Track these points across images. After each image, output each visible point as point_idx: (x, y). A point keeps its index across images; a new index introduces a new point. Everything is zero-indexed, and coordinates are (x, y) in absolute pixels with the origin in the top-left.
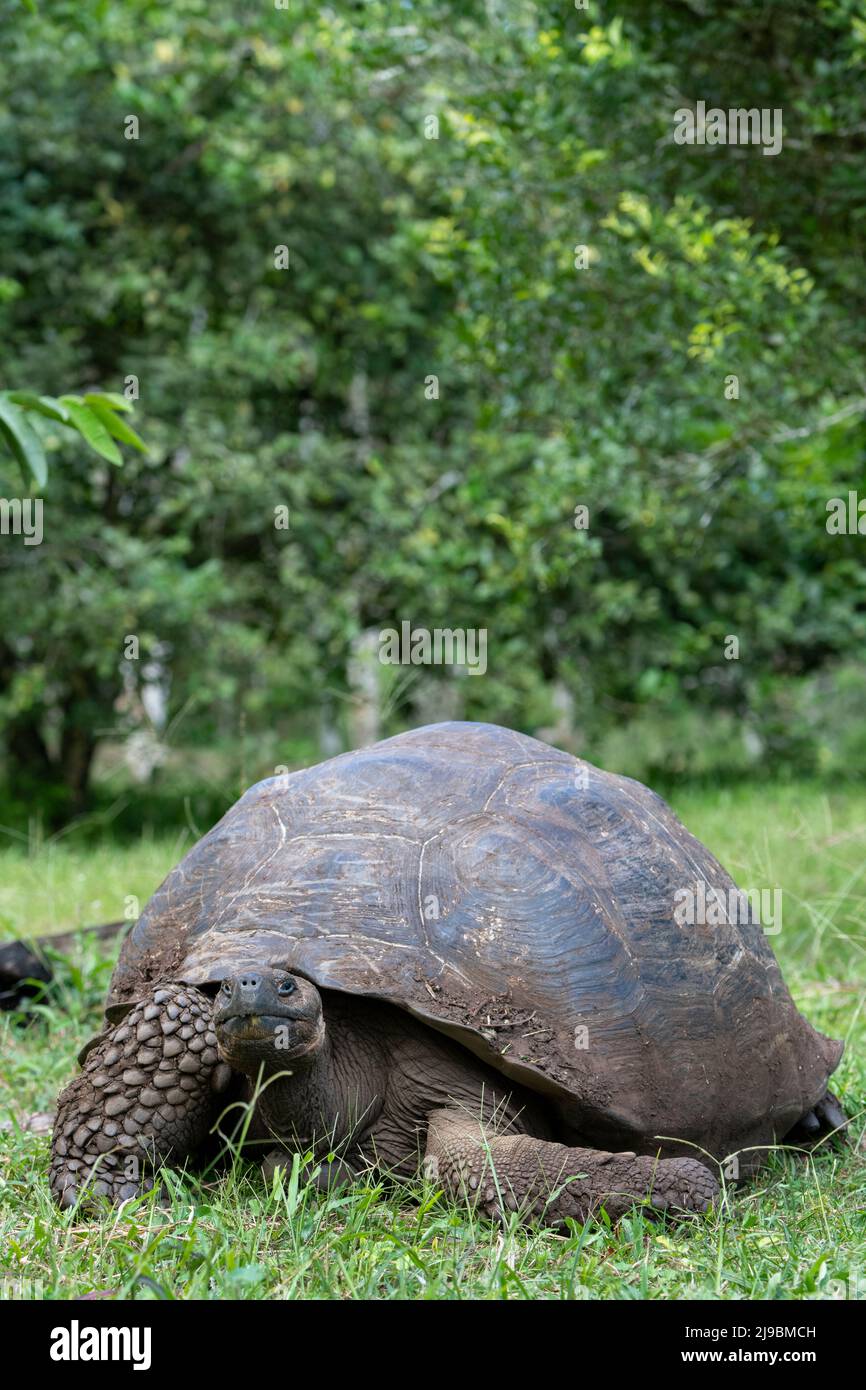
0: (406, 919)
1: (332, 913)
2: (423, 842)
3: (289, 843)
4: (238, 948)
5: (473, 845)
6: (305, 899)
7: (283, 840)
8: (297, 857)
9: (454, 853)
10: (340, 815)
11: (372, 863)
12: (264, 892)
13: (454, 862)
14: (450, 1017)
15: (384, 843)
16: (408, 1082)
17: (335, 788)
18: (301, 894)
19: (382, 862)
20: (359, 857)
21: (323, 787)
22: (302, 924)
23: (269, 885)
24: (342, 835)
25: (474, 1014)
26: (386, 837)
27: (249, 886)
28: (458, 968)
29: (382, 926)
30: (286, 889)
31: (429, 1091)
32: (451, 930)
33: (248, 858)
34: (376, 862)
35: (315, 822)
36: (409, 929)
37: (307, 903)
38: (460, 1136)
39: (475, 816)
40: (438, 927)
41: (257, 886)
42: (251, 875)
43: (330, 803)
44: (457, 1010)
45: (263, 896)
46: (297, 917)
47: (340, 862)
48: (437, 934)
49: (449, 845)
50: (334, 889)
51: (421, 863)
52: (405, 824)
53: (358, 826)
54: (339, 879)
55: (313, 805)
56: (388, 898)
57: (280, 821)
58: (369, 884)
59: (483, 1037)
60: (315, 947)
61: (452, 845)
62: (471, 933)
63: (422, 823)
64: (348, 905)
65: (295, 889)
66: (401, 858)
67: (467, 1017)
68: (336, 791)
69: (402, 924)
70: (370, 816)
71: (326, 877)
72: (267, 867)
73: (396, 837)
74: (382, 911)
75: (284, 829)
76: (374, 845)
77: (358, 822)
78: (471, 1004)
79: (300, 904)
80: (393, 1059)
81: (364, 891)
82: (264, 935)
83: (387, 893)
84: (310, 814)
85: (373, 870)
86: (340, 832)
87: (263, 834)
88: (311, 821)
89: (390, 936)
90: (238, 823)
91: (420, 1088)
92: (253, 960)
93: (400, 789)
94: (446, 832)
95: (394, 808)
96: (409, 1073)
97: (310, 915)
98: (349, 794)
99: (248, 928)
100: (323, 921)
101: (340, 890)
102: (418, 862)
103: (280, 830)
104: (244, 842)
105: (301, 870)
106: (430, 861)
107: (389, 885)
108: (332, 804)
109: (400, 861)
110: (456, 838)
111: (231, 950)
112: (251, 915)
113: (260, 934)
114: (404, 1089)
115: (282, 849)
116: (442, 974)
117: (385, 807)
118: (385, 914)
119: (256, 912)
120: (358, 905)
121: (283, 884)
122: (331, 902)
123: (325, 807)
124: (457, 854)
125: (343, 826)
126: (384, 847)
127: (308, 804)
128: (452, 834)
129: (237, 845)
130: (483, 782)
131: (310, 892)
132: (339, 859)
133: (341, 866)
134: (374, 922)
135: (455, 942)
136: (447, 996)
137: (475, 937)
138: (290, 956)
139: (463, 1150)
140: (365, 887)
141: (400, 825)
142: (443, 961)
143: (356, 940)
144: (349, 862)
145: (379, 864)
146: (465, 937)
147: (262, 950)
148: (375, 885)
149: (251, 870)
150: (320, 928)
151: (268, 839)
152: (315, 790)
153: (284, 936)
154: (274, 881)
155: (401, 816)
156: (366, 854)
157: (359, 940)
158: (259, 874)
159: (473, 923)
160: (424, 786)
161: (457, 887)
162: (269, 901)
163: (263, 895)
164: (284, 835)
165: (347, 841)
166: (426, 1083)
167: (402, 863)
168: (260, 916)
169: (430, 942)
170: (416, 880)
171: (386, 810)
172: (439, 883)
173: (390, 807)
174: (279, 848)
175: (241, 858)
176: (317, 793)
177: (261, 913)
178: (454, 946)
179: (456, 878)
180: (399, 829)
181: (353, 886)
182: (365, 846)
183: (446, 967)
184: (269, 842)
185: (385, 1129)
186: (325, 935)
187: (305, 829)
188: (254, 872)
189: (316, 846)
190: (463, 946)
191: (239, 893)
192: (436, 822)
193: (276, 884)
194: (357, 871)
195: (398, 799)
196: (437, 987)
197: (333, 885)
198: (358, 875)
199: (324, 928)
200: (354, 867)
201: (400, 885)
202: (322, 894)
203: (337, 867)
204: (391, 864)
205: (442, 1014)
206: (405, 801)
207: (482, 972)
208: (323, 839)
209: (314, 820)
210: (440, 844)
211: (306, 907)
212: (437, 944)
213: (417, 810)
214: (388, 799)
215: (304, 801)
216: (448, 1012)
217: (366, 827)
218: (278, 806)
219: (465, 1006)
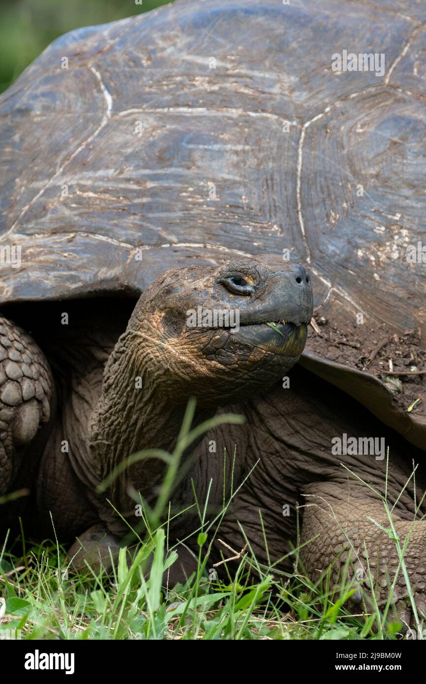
0: (280, 226)
1: (180, 214)
2: (302, 124)
3: (116, 117)
4: (53, 257)
5: (372, 129)
6: (140, 194)
7: (109, 113)
8: (129, 137)
9: (345, 139)
10: (188, 82)
11: (234, 148)
12: (82, 182)
13: (345, 152)
14: (340, 359)
15: (248, 122)
16: (277, 445)
17: (179, 45)
18: (135, 187)
19: (247, 148)
20: (216, 141)
21: (161, 44)
22: (140, 228)
23: (90, 174)
24: (190, 110)
25: (371, 357)
26: (252, 114)
27: (63, 174)
28: (350, 295)
29: (247, 234)
30: (115, 180)
31: (307, 458)
32: (341, 243)
33: (58, 135)
34: (239, 148)
35: (153, 90)
36: (284, 239)
37: (145, 200)
38: (351, 517)
39: (373, 90)
40: (323, 239)
41: (75, 173)
42: (65, 159)
43: (174, 66)
44: (349, 351)
45: (83, 188)
46: (132, 217)
47: (191, 146)
48: (321, 247)
49: (338, 129)
50: (181, 182)
51: (300, 151)
52: (278, 97)
53: (212, 97)
54: (189, 168)
55: (149, 67)
56: (256, 197)
57: (103, 87)
58: (230, 177)
59: (385, 389)
60: (159, 259)
61: (342, 128)
62: (368, 249)
63: (300, 97)
64: (201, 204)
65: (128, 180)
66: (274, 144)
67: (363, 360)
68: (180, 50)
69: (275, 232)
70: (230, 85)
71: (171, 166)
72: (88, 149)
73: (265, 114)
74: (248, 214)
75: (109, 98)
76: (236, 125)
77: (212, 92)
78: (367, 343)
79: (136, 201)
80: (258, 413)
81: (223, 186)
82: (87, 240)
83: (255, 190)
84: (145, 79)
85: (235, 158)
86: (189, 106)
87: (79, 104)
88: (147, 89)
89: (258, 248)
90: (43, 89)
91: (294, 453)
92: (73, 273)
93: (270, 50)
94: (334, 110)
95: (262, 75)
96: (282, 434)
97: (150, 215)
98: (198, 54)
99: (64, 231)
100: (168, 225)
101: (192, 185)
102: (296, 150)
103: (104, 100)
104: (53, 114)
105: (134, 155)
106: (312, 149)
107: (258, 180)
108: (175, 66)
109: (272, 149)
110: (348, 119)
111: (42, 258)
112: (67, 212)
113: (81, 238)
114: (272, 454)
115: (107, 126)
116: (329, 302)
117: (250, 73)
118: (252, 218)
119: (74, 209)
120: (215, 203)
121: (111, 172)
122: (177, 200)
123: (166, 70)
124: (349, 141)
125: (191, 98)
126: (249, 127)
127: (142, 66)
128: (343, 114)
129: (44, 118)
130: (382, 42)
131: (150, 185)
132: (188, 143)
133: (191, 150)
134: (237, 228)
135: (346, 260)
136: (335, 331)
137: (374, 253)
138: (124, 270)
139: (355, 536)
140: (225, 180)
141: (271, 99)
142: (329, 285)
143: (212, 251)
144: (201, 147)
145: (244, 151)
146: (360, 253)
147: (85, 260)
148: (237, 178)
149: (64, 153)
150: (164, 234)
151: (88, 111)
152: (151, 47)
153: (115, 242)
154: (99, 169)
155: (271, 86)
156: (226, 136)
157: (217, 252)
158: (75, 159)
159: (370, 234)
160: (300, 47)
161: (349, 185)
162: (91, 194)
163: (84, 186)
164: (110, 107)
165: (198, 118)
166: (303, 448)
167: (275, 150)
168: (80, 215)
169: (312, 258)
170: (294, 174)
171: (251, 78)
172: (326, 178)
173: (256, 73)
174: (104, 123)
175: (50, 135)
176: (153, 52)
177: (82, 210)
178: (345, 264)
179: (350, 175)
180: (269, 104)
181: (208, 179)
182: (222, 125)
183: (334, 293)
184: (90, 114)
185: (245, 508)
186: (171, 243)
187: (139, 99)
188: (69, 155)
189: (155, 123)
190: (357, 266)
191: (49, 183)
192: (320, 96)
193: (101, 173)
194: (213, 158)
195: (267, 63)
196: (323, 319)
197: (181, 176)
198: (215, 164)
199: (169, 234)
200: (208, 153)
201: (272, 179)
202: (168, 189)
203: (187, 153)
204: (259, 150)
205: (329, 355)
206: (276, 66)
207: (381, 301)
208: (164, 114)
209: (151, 87)
210: (325, 127)
211: (143, 205)
212: (322, 261)
213: (293, 79)
214: (253, 64)
215: (136, 62)
216: (338, 353)
217: (225, 100)
218: (98, 67)
219: (358, 345)
